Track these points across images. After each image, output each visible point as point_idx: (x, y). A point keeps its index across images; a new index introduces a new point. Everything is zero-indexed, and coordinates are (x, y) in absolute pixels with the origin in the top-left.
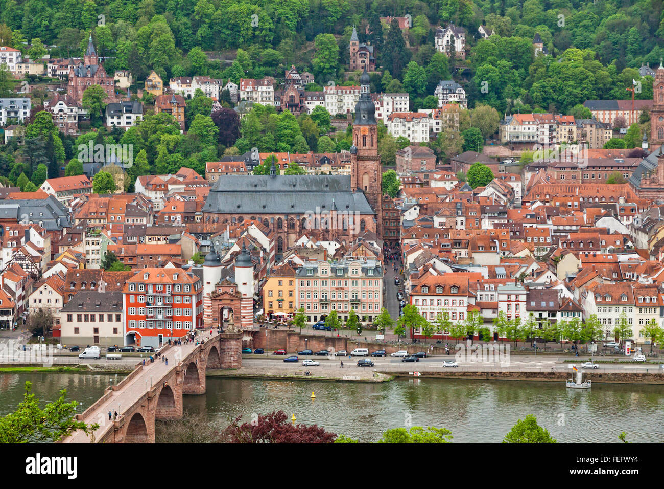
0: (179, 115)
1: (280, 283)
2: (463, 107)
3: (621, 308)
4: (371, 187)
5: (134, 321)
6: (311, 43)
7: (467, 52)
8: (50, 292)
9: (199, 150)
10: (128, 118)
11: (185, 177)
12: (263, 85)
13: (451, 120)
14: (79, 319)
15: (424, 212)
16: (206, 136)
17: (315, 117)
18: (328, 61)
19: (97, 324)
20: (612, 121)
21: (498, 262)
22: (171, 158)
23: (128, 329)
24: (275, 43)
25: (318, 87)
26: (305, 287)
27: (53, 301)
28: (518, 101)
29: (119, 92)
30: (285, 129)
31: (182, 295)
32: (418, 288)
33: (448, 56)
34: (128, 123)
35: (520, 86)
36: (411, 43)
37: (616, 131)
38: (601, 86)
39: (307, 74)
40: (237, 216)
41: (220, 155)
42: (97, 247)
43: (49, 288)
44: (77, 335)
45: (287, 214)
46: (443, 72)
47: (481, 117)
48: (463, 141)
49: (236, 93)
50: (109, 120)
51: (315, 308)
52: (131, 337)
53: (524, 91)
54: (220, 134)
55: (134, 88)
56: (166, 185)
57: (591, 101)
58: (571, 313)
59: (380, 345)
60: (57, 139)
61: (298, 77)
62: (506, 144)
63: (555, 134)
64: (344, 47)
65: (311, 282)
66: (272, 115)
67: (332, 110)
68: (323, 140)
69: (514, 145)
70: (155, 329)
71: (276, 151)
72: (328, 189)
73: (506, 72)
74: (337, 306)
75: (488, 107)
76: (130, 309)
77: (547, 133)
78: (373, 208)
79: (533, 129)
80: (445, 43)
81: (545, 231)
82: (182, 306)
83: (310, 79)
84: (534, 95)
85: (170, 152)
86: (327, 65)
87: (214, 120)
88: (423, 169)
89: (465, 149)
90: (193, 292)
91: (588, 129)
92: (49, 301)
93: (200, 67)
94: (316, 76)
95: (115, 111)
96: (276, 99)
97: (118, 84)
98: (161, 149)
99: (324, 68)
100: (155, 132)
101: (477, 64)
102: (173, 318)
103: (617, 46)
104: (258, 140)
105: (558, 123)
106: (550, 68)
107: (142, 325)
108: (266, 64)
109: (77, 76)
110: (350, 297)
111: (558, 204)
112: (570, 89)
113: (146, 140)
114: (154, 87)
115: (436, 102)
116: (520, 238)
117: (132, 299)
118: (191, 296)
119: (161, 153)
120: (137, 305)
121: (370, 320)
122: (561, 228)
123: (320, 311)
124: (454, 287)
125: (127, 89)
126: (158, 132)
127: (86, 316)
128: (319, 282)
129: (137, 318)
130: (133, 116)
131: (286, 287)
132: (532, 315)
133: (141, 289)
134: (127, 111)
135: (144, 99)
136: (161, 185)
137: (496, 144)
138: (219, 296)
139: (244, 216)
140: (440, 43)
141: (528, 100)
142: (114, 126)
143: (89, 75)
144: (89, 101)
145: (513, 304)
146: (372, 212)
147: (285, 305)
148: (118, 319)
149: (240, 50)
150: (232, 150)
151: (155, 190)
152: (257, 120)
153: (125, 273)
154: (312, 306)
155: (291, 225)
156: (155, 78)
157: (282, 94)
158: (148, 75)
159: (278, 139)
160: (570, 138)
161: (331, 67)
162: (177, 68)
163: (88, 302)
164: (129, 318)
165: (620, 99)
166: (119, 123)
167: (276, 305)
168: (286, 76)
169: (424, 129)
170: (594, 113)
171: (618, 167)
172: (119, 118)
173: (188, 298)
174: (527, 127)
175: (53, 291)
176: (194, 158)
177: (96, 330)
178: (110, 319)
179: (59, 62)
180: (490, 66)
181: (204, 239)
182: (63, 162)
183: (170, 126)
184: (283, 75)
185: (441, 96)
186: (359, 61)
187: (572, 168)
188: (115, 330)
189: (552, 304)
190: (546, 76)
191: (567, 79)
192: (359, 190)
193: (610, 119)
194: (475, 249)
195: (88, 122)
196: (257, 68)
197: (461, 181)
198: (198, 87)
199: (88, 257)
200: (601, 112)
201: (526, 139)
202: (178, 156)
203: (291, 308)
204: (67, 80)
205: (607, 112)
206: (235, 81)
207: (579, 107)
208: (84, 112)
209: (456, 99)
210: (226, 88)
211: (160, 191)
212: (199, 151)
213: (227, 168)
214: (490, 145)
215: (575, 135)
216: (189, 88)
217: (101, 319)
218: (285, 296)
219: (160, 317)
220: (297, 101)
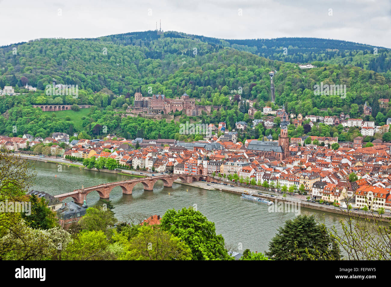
0: (300, 125)
3: (285, 180)
4: (283, 146)
12: (330, 118)
13: (386, 130)
14: (177, 169)
16: (300, 131)
17: (338, 127)
19: (180, 171)
45: (263, 151)
48: (383, 136)
61: (343, 116)
67: (350, 125)
82: (194, 169)
83: (348, 116)
86: (354, 113)
87: (304, 127)
96: (334, 122)
97: (291, 117)
114: (300, 118)
118: (196, 166)
123: (228, 174)
129: (187, 170)
132: (263, 180)
133: (187, 164)
138: (199, 167)
139: (253, 151)
145: (260, 176)
148: (184, 170)
150: (304, 135)
156: (300, 115)
168: (340, 115)
185: (388, 122)
188: (183, 173)
189: (268, 177)
192: (280, 146)
208: (275, 124)
213: (296, 139)
220: (339, 123)
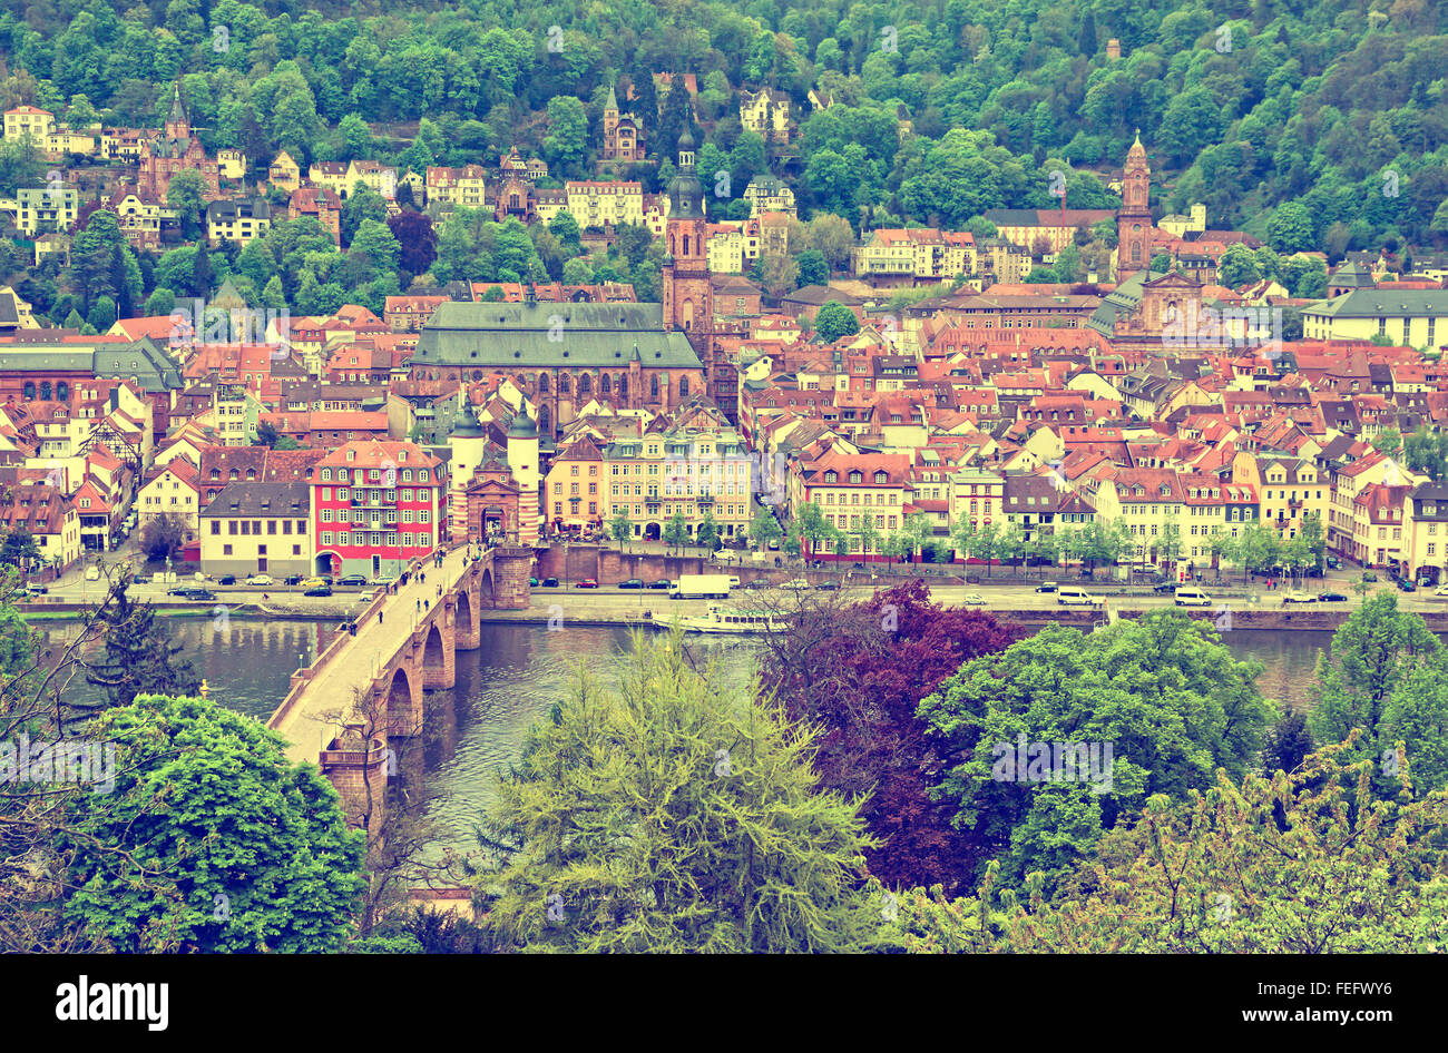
0: (331, 223)
1: (575, 471)
2: (792, 218)
3: (1161, 507)
4: (697, 323)
5: (331, 534)
6: (539, 114)
7: (793, 133)
8: (176, 485)
9: (369, 278)
10: (245, 225)
11: (352, 320)
12: (466, 177)
13: (776, 238)
14: (233, 530)
15: (779, 366)
16: (381, 255)
17: (556, 229)
18: (570, 140)
19: (264, 538)
20: (1030, 244)
21: (924, 442)
22: (323, 290)
23: (319, 547)
24: (481, 112)
25: (555, 183)
26: (620, 476)
27: (181, 500)
28: (879, 210)
29: (225, 184)
30: (511, 246)
31: (415, 488)
32: (819, 475)
33: (763, 138)
34: (245, 234)
35: (881, 187)
36: (701, 117)
37: (1037, 259)
38: (1010, 186)
39: (536, 161)
40: (471, 370)
41: (404, 286)
42: (238, 418)
43: (174, 479)
44: (228, 557)
45: (557, 368)
46: (756, 162)
47: (822, 233)
48: (798, 271)
49: (420, 189)
50: (213, 229)
51: (638, 511)
52: (324, 562)
53: (887, 194)
54: (403, 253)
55: (251, 178)
56: (322, 332)
57: (995, 210)
58: (1078, 517)
59: (760, 571)
60: (128, 255)
61: (521, 166)
62: (865, 278)
63: (941, 261)
64: (595, 120)
65: (631, 468)
66: (487, 223)
67: (582, 221)
68: (571, 265)
69: (878, 279)
70: (367, 547)
71: (497, 281)
72: (625, 326)
73: (858, 163)
74: (674, 509)
75: (834, 217)
76: (322, 512)
77: (929, 260)
78: (700, 358)
79: (907, 253)
80: (757, 117)
81: (987, 394)
82: (415, 506)
83: (540, 169)
84: (905, 200)
85: (321, 281)
86: (569, 148)
87: (393, 230)
88: (740, 312)
89: (800, 284)
90: (435, 483)
91: (995, 253)
92: (174, 500)
93: (359, 148)
94: (550, 166)
95: (223, 214)
96: (488, 201)
97: (223, 172)
98: (306, 276)
99: (563, 152)
100: (294, 249)
101: (809, 151)
102: (398, 527)
103: (1017, 132)
104: (465, 263)
105: (947, 245)
106: (929, 158)
107: (344, 539)
108: (466, 145)
109: (155, 154)
110: (696, 493)
111: (995, 356)
112: (962, 191)
113: (279, 262)
114: (285, 177)
115: (748, 210)
116: (948, 407)
117: (327, 495)
118: (430, 488)
119: (305, 285)
120: (334, 504)
121: (730, 533)
122: (1009, 392)
123: (646, 518)
124: (881, 472)
125: (239, 180)
126: (300, 248)
127: (245, 524)
128: (645, 467)
129: (335, 527)
130: (255, 223)
131: (584, 478)
132: (1011, 519)
133: (343, 479)
134: (244, 214)
135: (268, 196)
136: (314, 332)
137: (847, 278)
138: (479, 488)
139: (483, 370)
140: (748, 116)
141: (895, 208)
142: (223, 239)
143: (176, 155)
144: (178, 195)
145: (981, 502)
146: (699, 363)
147: (584, 507)
148: (302, 529)
149: (424, 121)
150: (425, 279)
151: (305, 340)
152: (465, 231)
153: (308, 453)
154: (631, 509)
155: (564, 387)
156: (285, 162)
157: (498, 192)
158: (274, 158)
159: (500, 262)
160: (967, 269)
161: (576, 152)
162: (321, 146)
163: (248, 500)
164: (320, 527)
165: (1042, 208)
166: (230, 234)
167: (567, 508)
168: (502, 164)
169: (734, 250)
170: (1001, 230)
171: (1059, 309)
172: (230, 225)
173: (427, 492)
174: (897, 250)
175: (182, 484)
176: (362, 290)
177: (262, 549)
178: (287, 530)
179: (121, 133)
180: (833, 154)
181: (422, 405)
182: (140, 294)
183: (319, 239)
184: (497, 162)
185: (755, 201)
186: (620, 142)
187: (985, 310)
188: (297, 549)
189: (1045, 501)
190: (920, 170)
191: (956, 175)
192: (677, 328)
193: (1026, 240)
194: (886, 419)
195: (177, 232)
196: (453, 151)
197: (805, 331)
198: (359, 177)
199: (223, 435)
200: (1011, 229)
201: (896, 269)
202: (335, 287)
203: (593, 512)
204: (138, 163)
205: (1021, 229)
206: (419, 170)
207: (977, 219)
208: (169, 214)
209: (780, 206)
210: (404, 181)
211: (313, 341)
212: (369, 281)
213: (421, 306)
214: (838, 279)
215: (974, 264)
216: (342, 181)
217: (272, 529)
218: (584, 492)
219: (376, 526)
220: (523, 204)
